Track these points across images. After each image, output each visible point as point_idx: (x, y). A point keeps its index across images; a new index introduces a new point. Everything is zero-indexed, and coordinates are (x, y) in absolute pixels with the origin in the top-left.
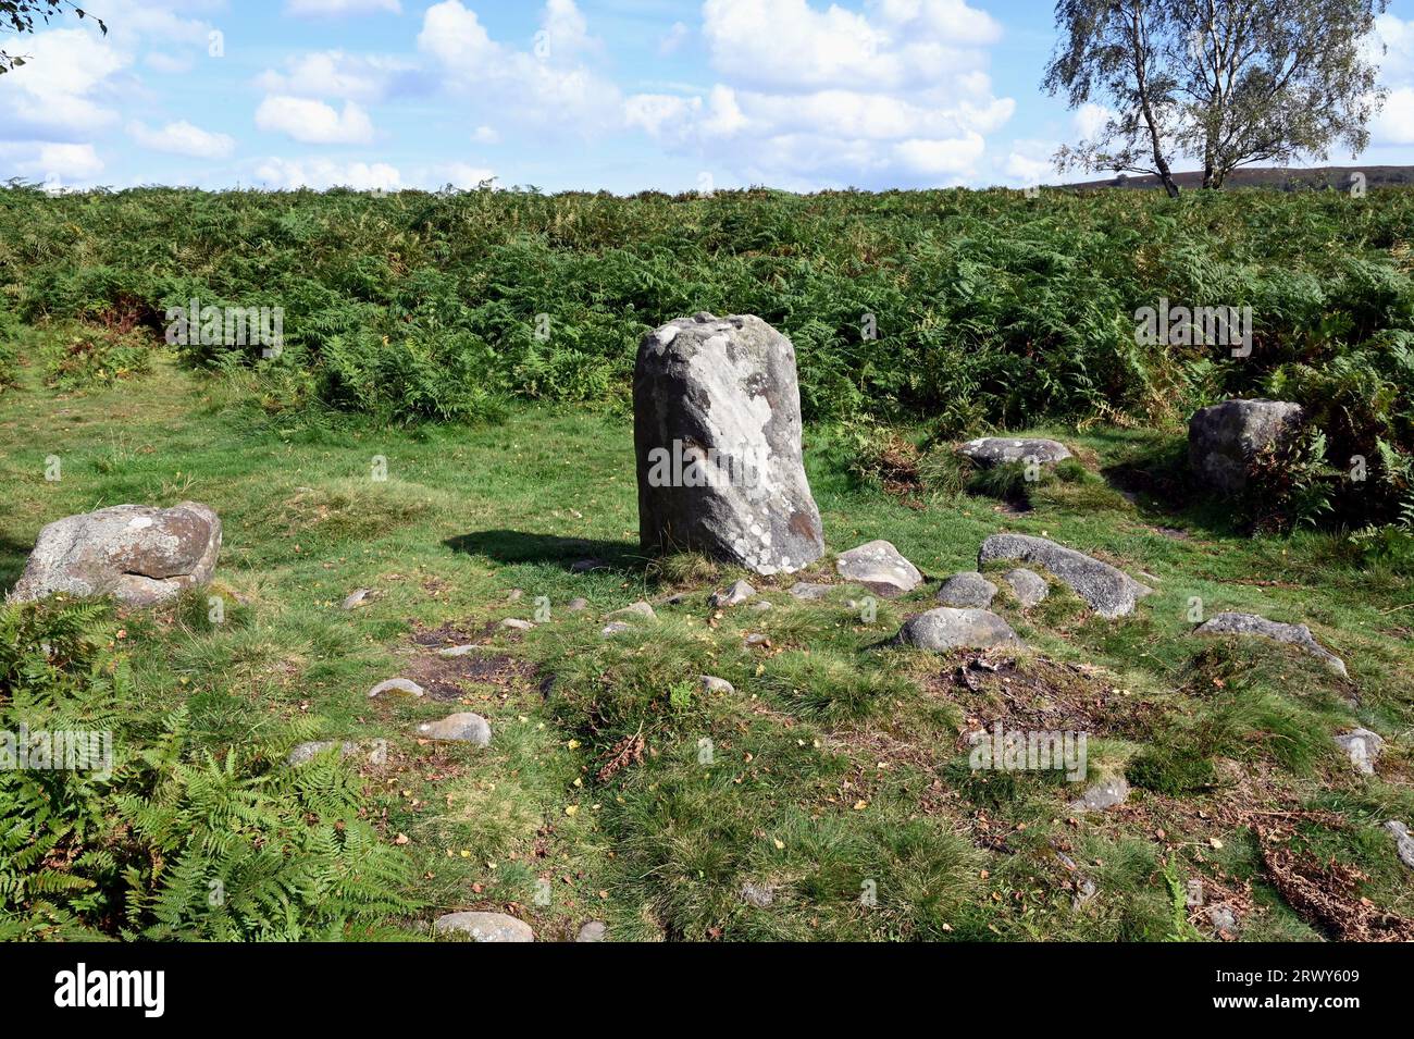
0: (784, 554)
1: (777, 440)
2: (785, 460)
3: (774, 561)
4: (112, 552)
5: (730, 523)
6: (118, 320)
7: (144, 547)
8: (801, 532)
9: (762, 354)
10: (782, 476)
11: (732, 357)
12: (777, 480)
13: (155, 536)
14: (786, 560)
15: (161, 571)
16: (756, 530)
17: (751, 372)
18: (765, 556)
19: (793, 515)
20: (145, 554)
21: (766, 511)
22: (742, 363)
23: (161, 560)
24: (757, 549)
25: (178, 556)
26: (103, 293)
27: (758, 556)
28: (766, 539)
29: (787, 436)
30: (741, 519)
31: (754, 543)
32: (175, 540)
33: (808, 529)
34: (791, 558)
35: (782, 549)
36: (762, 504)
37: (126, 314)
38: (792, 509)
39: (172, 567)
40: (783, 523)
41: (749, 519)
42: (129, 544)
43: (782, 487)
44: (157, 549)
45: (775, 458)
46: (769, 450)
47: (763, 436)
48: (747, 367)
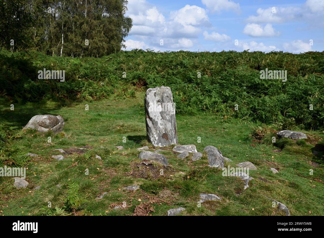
0: (160, 142)
1: (163, 116)
2: (165, 121)
3: (157, 144)
4: (38, 122)
5: (151, 134)
6: (139, 84)
7: (43, 122)
8: (165, 138)
9: (161, 95)
10: (164, 124)
11: (155, 96)
12: (163, 125)
13: (45, 120)
14: (160, 144)
15: (46, 127)
16: (155, 136)
17: (158, 99)
18: (156, 142)
19: (164, 133)
20: (43, 123)
21: (158, 132)
22: (157, 97)
23: (46, 124)
24: (154, 140)
25: (49, 124)
26: (137, 78)
27: (154, 142)
28: (157, 138)
29: (165, 115)
30: (153, 133)
31: (154, 139)
32: (49, 121)
33: (167, 137)
34: (161, 144)
35: (159, 141)
36: (158, 130)
37: (141, 83)
38: (164, 132)
39: (47, 126)
40: (161, 135)
41: (155, 133)
42: (41, 121)
43: (163, 127)
44: (45, 122)
45: (163, 120)
46: (161, 118)
47: (160, 114)
48: (158, 98)
